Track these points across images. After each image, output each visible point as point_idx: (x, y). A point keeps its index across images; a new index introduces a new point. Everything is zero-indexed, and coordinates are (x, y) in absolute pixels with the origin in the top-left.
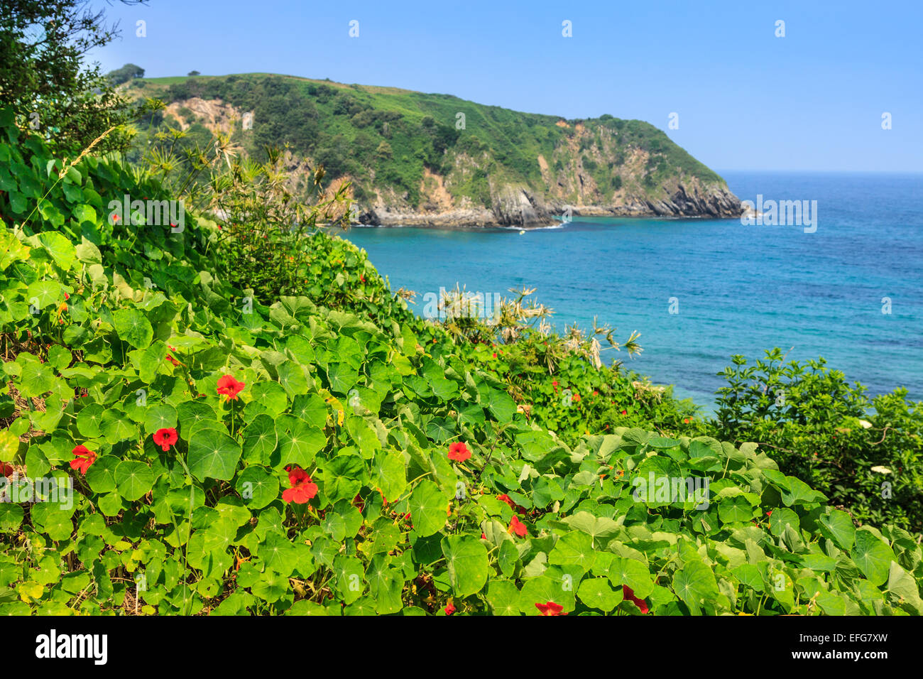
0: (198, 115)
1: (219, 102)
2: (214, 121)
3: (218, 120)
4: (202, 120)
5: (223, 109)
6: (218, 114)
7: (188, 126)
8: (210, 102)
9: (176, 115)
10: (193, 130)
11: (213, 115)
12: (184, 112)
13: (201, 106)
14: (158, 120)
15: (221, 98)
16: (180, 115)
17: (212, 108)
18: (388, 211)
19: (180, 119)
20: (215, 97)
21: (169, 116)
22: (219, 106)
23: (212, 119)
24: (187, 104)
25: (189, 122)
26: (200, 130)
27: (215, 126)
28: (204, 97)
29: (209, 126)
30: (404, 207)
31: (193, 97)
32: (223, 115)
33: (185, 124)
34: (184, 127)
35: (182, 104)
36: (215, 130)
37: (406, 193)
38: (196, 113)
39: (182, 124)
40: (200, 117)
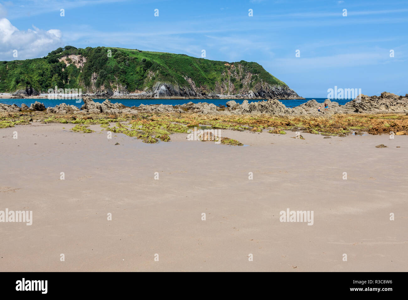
0: (73, 61)
1: (80, 55)
3: (79, 62)
4: (74, 62)
5: (81, 58)
7: (69, 64)
8: (77, 56)
9: (65, 61)
10: (71, 65)
11: (78, 60)
12: (68, 60)
13: (74, 57)
14: (58, 61)
15: (81, 54)
16: (66, 61)
17: (78, 58)
18: (119, 93)
19: (66, 62)
20: (79, 54)
21: (63, 61)
22: (80, 57)
23: (77, 62)
24: (70, 57)
25: (70, 63)
26: (73, 66)
27: (78, 64)
28: (75, 54)
29: (76, 64)
30: (125, 91)
31: (72, 54)
32: (81, 60)
33: (68, 64)
34: (68, 65)
35: (68, 57)
36: (78, 66)
37: (126, 86)
38: (73, 60)
39: (67, 64)
40: (74, 61)
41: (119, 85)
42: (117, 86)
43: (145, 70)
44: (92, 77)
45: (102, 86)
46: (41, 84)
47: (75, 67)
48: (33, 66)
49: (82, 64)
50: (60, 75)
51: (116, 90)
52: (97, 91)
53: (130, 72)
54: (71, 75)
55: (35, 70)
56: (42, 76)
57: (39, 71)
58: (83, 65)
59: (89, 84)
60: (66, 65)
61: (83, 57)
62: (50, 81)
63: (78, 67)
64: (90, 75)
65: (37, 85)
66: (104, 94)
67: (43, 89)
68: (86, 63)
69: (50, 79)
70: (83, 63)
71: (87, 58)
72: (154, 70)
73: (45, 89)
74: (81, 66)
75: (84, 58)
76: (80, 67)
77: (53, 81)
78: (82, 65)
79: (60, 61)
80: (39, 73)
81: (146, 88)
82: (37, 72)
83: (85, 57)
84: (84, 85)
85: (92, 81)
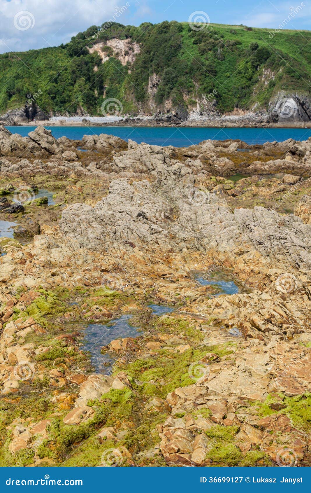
0: (116, 50)
1: (129, 40)
2: (124, 55)
3: (127, 53)
4: (117, 54)
5: (130, 46)
6: (127, 49)
7: (108, 58)
8: (123, 41)
9: (100, 51)
10: (111, 60)
11: (124, 50)
12: (107, 49)
13: (118, 44)
14: (85, 53)
15: (130, 37)
16: (103, 51)
17: (125, 45)
18: (201, 114)
19: (102, 54)
20: (127, 37)
21: (96, 52)
22: (129, 43)
23: (123, 53)
24: (109, 43)
25: (109, 56)
26: (115, 61)
27: (124, 58)
28: (120, 37)
29: (121, 58)
30: (213, 111)
31: (114, 38)
32: (130, 50)
33: (105, 57)
34: (105, 59)
35: (105, 43)
36: (124, 60)
37: (215, 100)
38: (114, 49)
39: (103, 57)
40: (116, 52)
41: (201, 98)
42: (197, 100)
43: (256, 67)
44: (150, 83)
45: (167, 102)
46: (53, 98)
47: (119, 63)
48: (41, 63)
49: (131, 56)
50: (88, 79)
51: (194, 109)
52: (158, 111)
53: (224, 72)
54: (111, 79)
55: (43, 71)
56: (56, 81)
57: (51, 72)
58: (134, 59)
59: (143, 98)
60: (101, 59)
61: (135, 43)
62: (70, 91)
63: (124, 64)
64: (146, 80)
65: (47, 100)
66: (171, 117)
67: (57, 108)
68: (139, 54)
69: (71, 87)
70: (134, 56)
71: (142, 45)
72: (274, 66)
73: (61, 107)
74: (130, 61)
75: (136, 46)
76: (128, 62)
77: (76, 92)
78: (132, 60)
79: (91, 51)
80: (49, 76)
81: (256, 105)
82: (47, 75)
83: (138, 42)
84: (134, 100)
85: (150, 90)
